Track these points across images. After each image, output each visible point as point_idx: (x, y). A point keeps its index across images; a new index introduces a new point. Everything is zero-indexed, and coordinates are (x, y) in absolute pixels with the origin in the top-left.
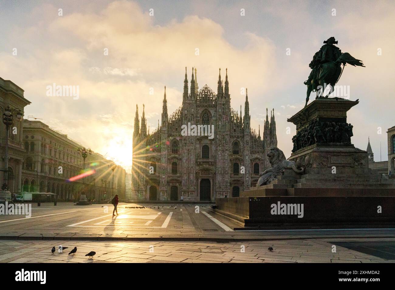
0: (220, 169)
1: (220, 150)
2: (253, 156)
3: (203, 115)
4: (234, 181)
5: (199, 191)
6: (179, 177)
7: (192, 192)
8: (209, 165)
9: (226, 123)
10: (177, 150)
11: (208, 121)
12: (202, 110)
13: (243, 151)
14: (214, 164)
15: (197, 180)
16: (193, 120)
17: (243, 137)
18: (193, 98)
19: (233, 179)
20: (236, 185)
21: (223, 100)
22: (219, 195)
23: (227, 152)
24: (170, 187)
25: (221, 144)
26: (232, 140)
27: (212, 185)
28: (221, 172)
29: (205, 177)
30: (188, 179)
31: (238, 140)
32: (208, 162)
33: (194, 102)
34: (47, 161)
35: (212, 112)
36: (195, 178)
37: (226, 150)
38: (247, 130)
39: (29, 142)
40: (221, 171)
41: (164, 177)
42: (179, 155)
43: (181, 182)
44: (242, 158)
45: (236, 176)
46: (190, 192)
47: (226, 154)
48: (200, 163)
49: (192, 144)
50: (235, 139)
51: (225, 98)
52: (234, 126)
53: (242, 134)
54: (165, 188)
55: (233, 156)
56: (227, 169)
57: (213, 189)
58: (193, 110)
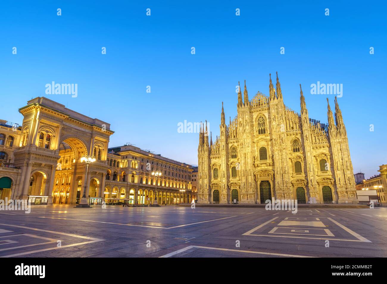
0: (279, 170)
1: (277, 150)
2: (318, 152)
3: (258, 119)
4: (296, 181)
5: (259, 193)
6: (238, 180)
7: (251, 195)
8: (267, 166)
9: (280, 122)
10: (236, 155)
11: (264, 124)
12: (257, 115)
13: (304, 148)
14: (272, 165)
15: (256, 182)
16: (247, 125)
17: (302, 134)
19: (295, 179)
20: (300, 186)
21: (276, 100)
22: (279, 198)
23: (285, 151)
24: (231, 191)
25: (278, 143)
26: (290, 138)
27: (272, 187)
28: (280, 173)
29: (265, 179)
30: (246, 182)
31: (297, 137)
32: (266, 164)
33: (248, 109)
36: (253, 180)
37: (283, 149)
38: (306, 125)
40: (280, 171)
41: (224, 181)
42: (238, 160)
43: (240, 186)
44: (303, 155)
45: (298, 176)
46: (249, 195)
47: (284, 154)
48: (258, 165)
49: (248, 147)
50: (293, 136)
51: (278, 98)
52: (291, 123)
53: (301, 131)
54: (225, 192)
55: (293, 155)
56: (287, 169)
57: (274, 191)
58: (247, 116)
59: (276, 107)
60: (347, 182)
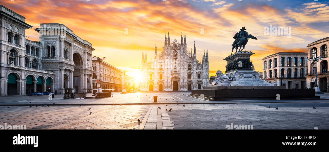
0: (182, 77)
1: (182, 68)
2: (198, 71)
3: (174, 53)
4: (189, 82)
5: (172, 86)
6: (163, 81)
8: (177, 75)
9: (185, 57)
11: (176, 56)
12: (173, 51)
13: (193, 69)
14: (179, 74)
15: (172, 82)
17: (193, 62)
18: (169, 45)
19: (188, 81)
20: (190, 84)
21: (184, 46)
22: (182, 89)
23: (185, 69)
24: (159, 85)
25: (183, 65)
26: (188, 64)
27: (178, 84)
29: (175, 80)
30: (167, 81)
31: (191, 64)
32: (176, 74)
33: (170, 47)
34: (102, 75)
35: (178, 51)
36: (170, 81)
38: (195, 59)
39: (94, 67)
41: (156, 80)
42: (163, 71)
43: (164, 83)
44: (192, 72)
45: (189, 80)
46: (168, 87)
48: (173, 74)
49: (169, 66)
50: (189, 63)
51: (184, 45)
52: (188, 57)
53: (192, 61)
54: (156, 86)
55: (188, 71)
56: (185, 77)
57: (179, 86)
58: (169, 51)
59: (183, 49)
60: (207, 83)
